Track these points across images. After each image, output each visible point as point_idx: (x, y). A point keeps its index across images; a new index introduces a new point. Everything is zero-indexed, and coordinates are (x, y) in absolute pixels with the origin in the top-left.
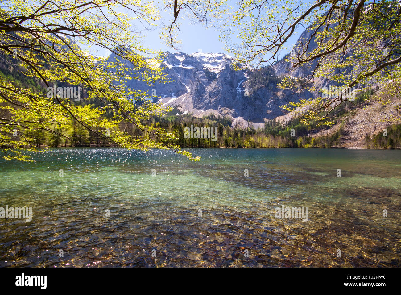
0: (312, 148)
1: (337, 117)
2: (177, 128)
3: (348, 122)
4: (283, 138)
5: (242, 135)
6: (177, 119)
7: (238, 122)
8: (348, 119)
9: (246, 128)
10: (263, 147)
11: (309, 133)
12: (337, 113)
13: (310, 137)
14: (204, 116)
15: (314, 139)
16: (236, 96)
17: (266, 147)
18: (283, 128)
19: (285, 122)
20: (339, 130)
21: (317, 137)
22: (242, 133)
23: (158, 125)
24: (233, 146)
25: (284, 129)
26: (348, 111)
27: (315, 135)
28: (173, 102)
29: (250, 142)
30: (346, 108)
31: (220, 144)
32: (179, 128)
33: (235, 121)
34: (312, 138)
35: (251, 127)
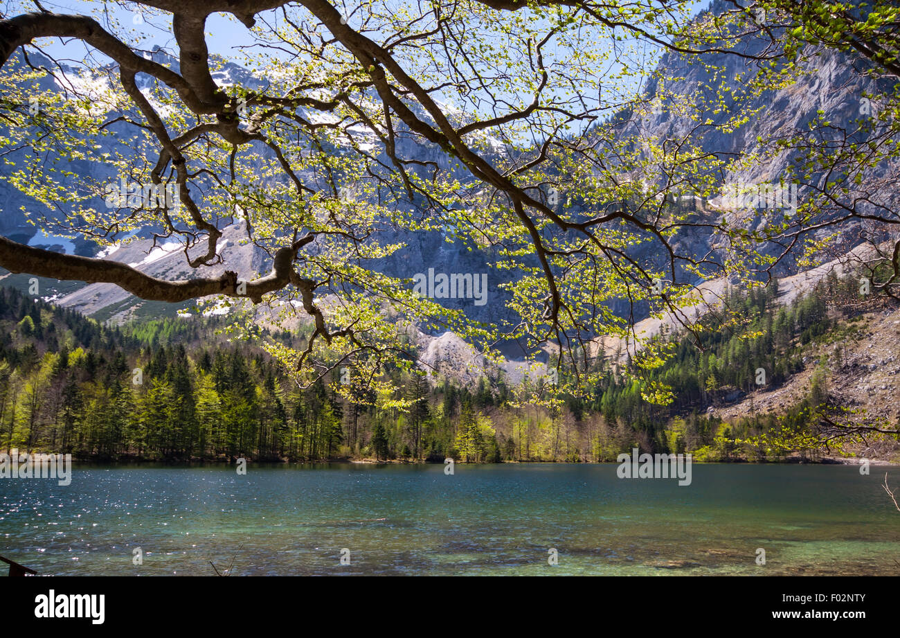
0: (722, 461)
1: (804, 344)
2: (165, 376)
3: (839, 364)
4: (611, 422)
5: (450, 410)
6: (180, 333)
7: (442, 354)
8: (838, 351)
9: (477, 380)
10: (533, 460)
11: (710, 403)
12: (803, 329)
13: (712, 417)
14: (301, 325)
15: (727, 425)
16: (435, 248)
17: (544, 456)
18: (616, 380)
19: (625, 358)
20: (810, 392)
21: (737, 420)
22: (453, 397)
23: (80, 360)
24: (407, 453)
25: (623, 386)
26: (840, 322)
27: (732, 411)
28: (170, 259)
29: (479, 438)
30: (832, 312)
31: (357, 445)
32: (176, 376)
33: (431, 350)
34: (719, 421)
35: (495, 375)
